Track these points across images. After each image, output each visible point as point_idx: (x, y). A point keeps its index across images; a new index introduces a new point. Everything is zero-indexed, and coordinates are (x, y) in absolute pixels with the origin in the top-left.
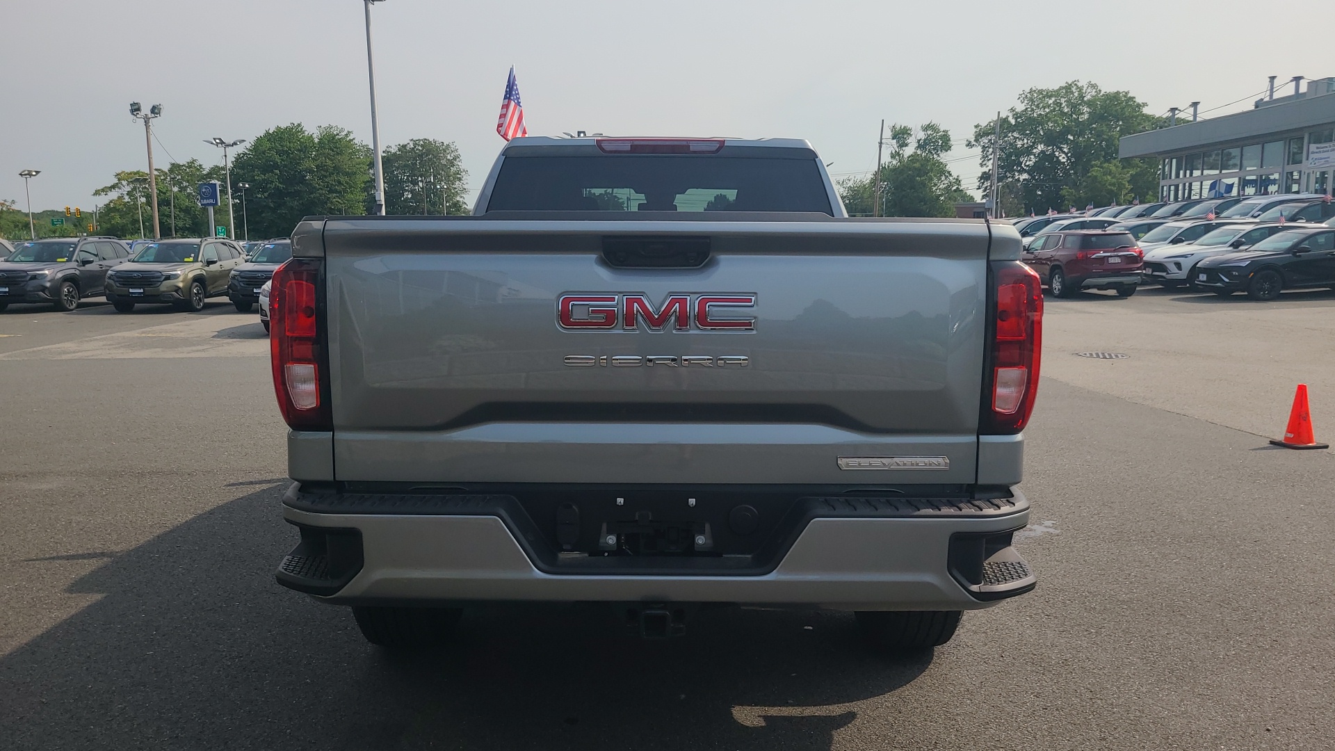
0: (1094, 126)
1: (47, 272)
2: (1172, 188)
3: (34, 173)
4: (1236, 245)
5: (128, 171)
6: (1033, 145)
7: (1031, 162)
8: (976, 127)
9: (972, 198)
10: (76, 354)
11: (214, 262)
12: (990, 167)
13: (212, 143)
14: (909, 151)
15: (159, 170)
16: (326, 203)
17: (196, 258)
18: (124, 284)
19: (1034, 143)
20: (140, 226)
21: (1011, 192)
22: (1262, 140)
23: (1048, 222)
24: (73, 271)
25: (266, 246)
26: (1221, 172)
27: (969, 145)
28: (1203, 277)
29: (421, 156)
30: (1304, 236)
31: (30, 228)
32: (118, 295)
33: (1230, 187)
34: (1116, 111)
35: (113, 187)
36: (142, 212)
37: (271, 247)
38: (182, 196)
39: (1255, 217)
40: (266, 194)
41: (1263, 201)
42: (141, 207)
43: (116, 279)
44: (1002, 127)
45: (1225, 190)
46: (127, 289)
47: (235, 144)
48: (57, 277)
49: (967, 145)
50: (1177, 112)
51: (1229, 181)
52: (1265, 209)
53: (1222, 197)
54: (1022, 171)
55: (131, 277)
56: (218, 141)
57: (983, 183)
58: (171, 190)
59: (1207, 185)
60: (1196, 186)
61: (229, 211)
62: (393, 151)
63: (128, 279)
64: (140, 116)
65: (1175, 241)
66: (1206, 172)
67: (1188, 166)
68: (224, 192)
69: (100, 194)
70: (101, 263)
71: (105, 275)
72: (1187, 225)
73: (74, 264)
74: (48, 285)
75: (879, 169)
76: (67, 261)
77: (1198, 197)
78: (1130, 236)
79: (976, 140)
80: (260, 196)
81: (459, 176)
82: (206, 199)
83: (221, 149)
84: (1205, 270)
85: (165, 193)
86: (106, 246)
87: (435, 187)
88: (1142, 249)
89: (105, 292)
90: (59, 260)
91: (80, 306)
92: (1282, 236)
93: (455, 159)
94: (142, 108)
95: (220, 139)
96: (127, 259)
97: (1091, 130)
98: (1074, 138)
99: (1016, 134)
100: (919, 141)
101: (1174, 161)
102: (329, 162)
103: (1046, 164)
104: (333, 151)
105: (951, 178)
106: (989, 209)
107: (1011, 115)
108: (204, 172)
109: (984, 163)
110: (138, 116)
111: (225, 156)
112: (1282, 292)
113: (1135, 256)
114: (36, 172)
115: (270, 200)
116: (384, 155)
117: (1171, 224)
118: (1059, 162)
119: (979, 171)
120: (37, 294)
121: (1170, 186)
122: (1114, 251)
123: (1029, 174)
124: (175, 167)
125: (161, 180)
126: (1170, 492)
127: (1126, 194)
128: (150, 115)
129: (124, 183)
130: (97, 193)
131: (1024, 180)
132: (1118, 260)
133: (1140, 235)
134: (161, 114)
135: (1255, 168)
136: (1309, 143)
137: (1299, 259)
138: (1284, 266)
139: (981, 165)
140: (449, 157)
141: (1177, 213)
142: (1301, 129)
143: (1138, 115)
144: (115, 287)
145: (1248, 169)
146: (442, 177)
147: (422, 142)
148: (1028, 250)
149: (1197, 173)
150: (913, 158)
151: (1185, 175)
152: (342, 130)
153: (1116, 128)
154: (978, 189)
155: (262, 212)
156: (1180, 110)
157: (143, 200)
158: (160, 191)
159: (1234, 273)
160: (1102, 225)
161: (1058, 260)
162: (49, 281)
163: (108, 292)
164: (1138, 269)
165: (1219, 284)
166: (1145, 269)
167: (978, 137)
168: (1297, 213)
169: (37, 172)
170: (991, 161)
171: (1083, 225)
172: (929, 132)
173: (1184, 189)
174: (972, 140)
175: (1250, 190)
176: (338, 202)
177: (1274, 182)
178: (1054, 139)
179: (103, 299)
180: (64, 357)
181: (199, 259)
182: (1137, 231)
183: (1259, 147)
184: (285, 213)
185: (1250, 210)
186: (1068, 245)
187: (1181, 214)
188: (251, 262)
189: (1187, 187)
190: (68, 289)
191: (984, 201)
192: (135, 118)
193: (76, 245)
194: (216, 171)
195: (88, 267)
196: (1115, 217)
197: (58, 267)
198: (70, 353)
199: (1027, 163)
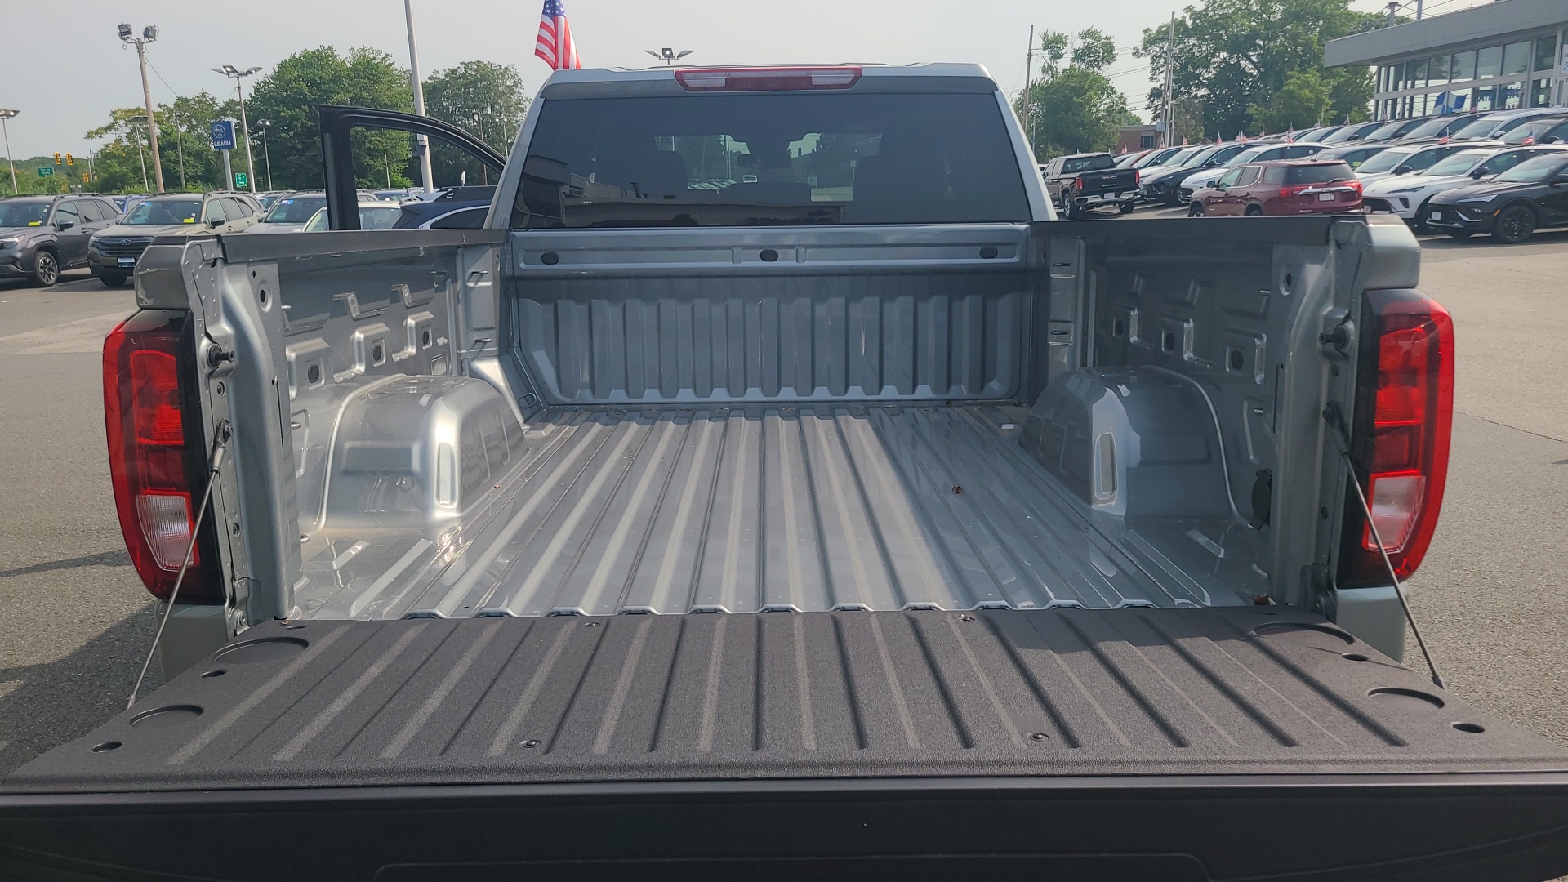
0: (1289, 27)
1: (16, 239)
2: (1389, 102)
3: (12, 113)
4: (1477, 175)
5: (125, 107)
6: (1214, 53)
7: (1210, 75)
8: (1145, 32)
9: (1138, 120)
10: (45, 347)
11: (221, 223)
12: (1162, 82)
13: (222, 72)
14: (1064, 64)
15: (163, 106)
16: (364, 143)
17: (198, 218)
18: (110, 253)
19: (1215, 50)
20: (142, 175)
21: (1187, 111)
22: (1503, 40)
23: (1238, 150)
24: (49, 238)
25: (283, 202)
26: (1450, 82)
27: (1136, 53)
28: (1437, 216)
29: (474, 83)
30: (1564, 162)
31: (12, 180)
32: (105, 267)
33: (1461, 101)
34: (1316, 8)
35: (109, 128)
36: (144, 158)
37: (289, 202)
38: (190, 138)
39: (1496, 138)
40: (291, 133)
41: (1504, 117)
42: (143, 152)
43: (101, 247)
44: (1178, 30)
45: (1456, 104)
46: (115, 258)
47: (249, 72)
48: (29, 246)
49: (1134, 54)
50: (1397, 8)
51: (1460, 93)
52: (1508, 127)
53: (1453, 114)
54: (1199, 85)
55: (119, 245)
56: (229, 69)
57: (1152, 101)
58: (177, 131)
59: (1433, 97)
60: (1419, 101)
61: (246, 155)
62: (441, 78)
63: (116, 246)
64: (131, 41)
65: (1399, 171)
66: (1432, 83)
67: (1409, 77)
68: (240, 131)
69: (93, 137)
70: (84, 226)
71: (88, 241)
72: (1414, 150)
73: (49, 229)
74: (19, 255)
75: (1027, 86)
76: (41, 225)
77: (1421, 114)
78: (1347, 166)
79: (1145, 48)
80: (284, 135)
81: (521, 106)
82: (220, 140)
83: (233, 79)
84: (1438, 207)
85: (170, 134)
86: (91, 205)
87: (493, 120)
88: (1361, 181)
89: (89, 263)
90: (31, 224)
91: (60, 279)
92: (1536, 162)
93: (515, 85)
94: (133, 31)
95: (231, 67)
96: (114, 221)
97: (1285, 32)
98: (1264, 42)
99: (1193, 41)
100: (1076, 51)
101: (1392, 69)
102: (364, 94)
103: (1230, 76)
104: (370, 80)
105: (1114, 96)
106: (1160, 133)
107: (1188, 16)
108: (216, 108)
109: (1155, 77)
110: (129, 41)
111: (239, 87)
112: (1535, 231)
113: (1352, 192)
114: (14, 111)
115: (297, 141)
116: (430, 82)
117: (1395, 149)
118: (1244, 73)
119: (1149, 87)
120: (7, 267)
121: (1386, 100)
122: (1327, 186)
123: (1208, 88)
124: (182, 103)
125: (166, 118)
126: (1467, 537)
127: (1327, 110)
128: (143, 39)
129: (122, 122)
130: (90, 135)
131: (1202, 96)
132: (1331, 197)
133: (1355, 164)
134: (157, 38)
135: (1491, 76)
136: (1563, 43)
137: (1556, 191)
138: (1540, 200)
139: (1151, 80)
140: (508, 84)
141: (1397, 135)
142: (1553, 26)
143: (1342, 14)
144: (101, 257)
145: (1483, 77)
146: (501, 108)
147: (474, 66)
148: (1217, 186)
149: (1420, 84)
150: (1069, 73)
151: (1405, 87)
152: (379, 52)
153: (1315, 28)
154: (1147, 109)
155: (289, 155)
156: (1400, 6)
157: (145, 142)
158: (164, 132)
159: (1476, 210)
160: (1305, 151)
161: (1255, 198)
162: (20, 251)
163: (92, 263)
164: (1356, 207)
165: (1457, 225)
166: (1363, 208)
167: (1149, 42)
168: (1550, 132)
169: (16, 112)
170: (1164, 75)
171: (1283, 153)
172: (1088, 40)
173: (1404, 103)
174: (1140, 49)
175: (1484, 104)
176: (379, 141)
177: (1513, 92)
178: (1239, 45)
179: (87, 271)
180: (30, 351)
181: (202, 220)
182: (1353, 158)
183: (1500, 48)
184: (315, 156)
185: (1489, 129)
186: (1269, 179)
187: (1403, 135)
188: (266, 222)
189: (1408, 101)
190: (44, 260)
191: (1155, 123)
192: (125, 43)
193: (51, 205)
194: (230, 107)
195: (68, 232)
196: (1320, 141)
197: (31, 233)
198: (40, 344)
199: (1206, 76)
